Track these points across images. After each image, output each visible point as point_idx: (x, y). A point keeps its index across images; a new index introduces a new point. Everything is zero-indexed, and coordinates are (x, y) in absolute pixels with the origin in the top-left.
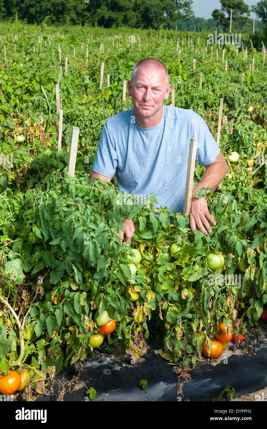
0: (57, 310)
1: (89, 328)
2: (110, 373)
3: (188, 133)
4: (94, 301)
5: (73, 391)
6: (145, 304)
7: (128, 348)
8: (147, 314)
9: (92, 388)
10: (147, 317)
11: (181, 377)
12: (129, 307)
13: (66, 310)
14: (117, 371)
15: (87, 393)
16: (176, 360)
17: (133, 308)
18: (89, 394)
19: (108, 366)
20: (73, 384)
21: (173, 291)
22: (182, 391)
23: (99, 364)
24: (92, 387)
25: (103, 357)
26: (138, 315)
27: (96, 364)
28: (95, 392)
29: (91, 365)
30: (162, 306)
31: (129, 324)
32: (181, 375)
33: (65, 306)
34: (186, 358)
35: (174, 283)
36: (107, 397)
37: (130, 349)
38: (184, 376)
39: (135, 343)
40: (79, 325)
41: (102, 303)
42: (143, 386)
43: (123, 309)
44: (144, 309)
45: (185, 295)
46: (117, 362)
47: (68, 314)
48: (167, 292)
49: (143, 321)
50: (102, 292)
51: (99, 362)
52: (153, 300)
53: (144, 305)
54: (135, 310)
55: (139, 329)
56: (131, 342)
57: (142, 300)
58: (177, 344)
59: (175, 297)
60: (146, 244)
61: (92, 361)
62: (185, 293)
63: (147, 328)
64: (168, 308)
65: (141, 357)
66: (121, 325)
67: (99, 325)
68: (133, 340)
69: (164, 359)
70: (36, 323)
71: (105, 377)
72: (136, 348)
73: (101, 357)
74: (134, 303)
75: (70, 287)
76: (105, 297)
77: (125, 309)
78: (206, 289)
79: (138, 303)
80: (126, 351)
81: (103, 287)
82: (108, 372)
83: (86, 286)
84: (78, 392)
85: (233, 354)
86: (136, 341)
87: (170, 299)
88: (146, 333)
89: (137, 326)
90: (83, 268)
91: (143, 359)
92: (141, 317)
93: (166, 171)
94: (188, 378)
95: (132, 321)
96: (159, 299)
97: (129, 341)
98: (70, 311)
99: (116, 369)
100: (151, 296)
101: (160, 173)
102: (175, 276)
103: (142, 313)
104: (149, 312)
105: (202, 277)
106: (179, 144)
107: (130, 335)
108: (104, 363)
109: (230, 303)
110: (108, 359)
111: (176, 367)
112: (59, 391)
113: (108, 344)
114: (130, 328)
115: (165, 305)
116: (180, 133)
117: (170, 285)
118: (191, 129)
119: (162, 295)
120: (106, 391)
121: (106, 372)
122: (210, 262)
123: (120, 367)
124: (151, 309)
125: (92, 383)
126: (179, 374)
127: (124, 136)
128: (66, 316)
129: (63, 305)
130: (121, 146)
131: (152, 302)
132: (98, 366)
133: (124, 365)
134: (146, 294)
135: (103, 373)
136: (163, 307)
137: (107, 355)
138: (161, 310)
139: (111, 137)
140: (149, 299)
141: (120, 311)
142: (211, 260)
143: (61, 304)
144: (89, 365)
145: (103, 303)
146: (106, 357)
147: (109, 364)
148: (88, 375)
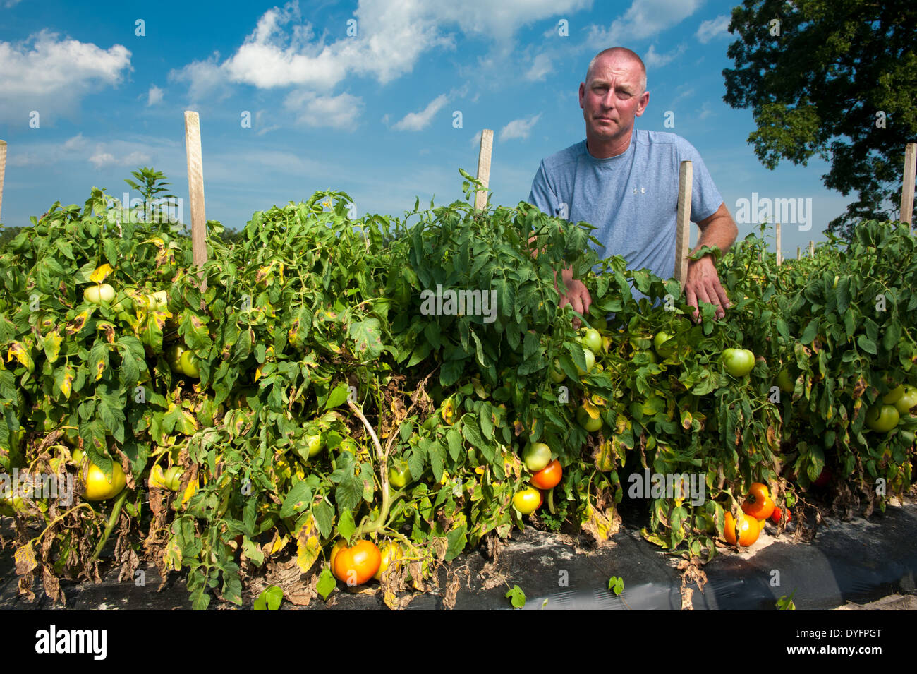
0: (451, 432)
1: (513, 469)
2: (552, 564)
3: (672, 162)
4: (521, 420)
5: (482, 591)
6: (615, 438)
7: (586, 517)
8: (617, 456)
9: (516, 587)
10: (619, 461)
11: (687, 575)
12: (585, 442)
13: (468, 433)
14: (565, 560)
15: (508, 595)
16: (675, 544)
17: (591, 444)
18: (511, 597)
19: (549, 552)
20: (483, 577)
21: (663, 419)
22: (691, 603)
23: (533, 547)
24: (519, 585)
25: (541, 537)
26: (601, 458)
27: (527, 547)
28: (523, 594)
29: (519, 549)
30: (645, 444)
31: (586, 473)
32: (687, 572)
33: (465, 427)
34: (694, 540)
35: (664, 405)
36: (545, 604)
37: (589, 521)
38: (693, 575)
39: (598, 510)
40: (491, 462)
41: (535, 422)
42: (616, 590)
43: (574, 445)
44: (613, 446)
45: (687, 423)
46: (565, 546)
47: (471, 441)
48: (652, 419)
49: (611, 468)
50: (533, 402)
51: (535, 544)
52: (629, 433)
53: (611, 440)
54: (596, 449)
55: (605, 484)
56: (590, 507)
57: (608, 430)
58: (677, 515)
59: (670, 428)
60: (613, 339)
61: (521, 542)
62: (686, 419)
63: (618, 482)
64: (656, 448)
65: (610, 539)
66: (572, 474)
67: (531, 468)
68: (594, 503)
69: (652, 543)
70: (412, 453)
71: (542, 569)
72: (600, 520)
73: (537, 536)
74: (594, 434)
75: (474, 393)
76: (540, 411)
77: (577, 444)
78: (728, 406)
79: (601, 436)
80: (582, 524)
81: (534, 393)
82: (549, 561)
83: (504, 392)
84: (491, 592)
85: (776, 540)
86: (599, 506)
87: (659, 432)
88: (618, 491)
89: (602, 479)
90: (498, 356)
91: (613, 543)
92: (607, 461)
93: (638, 225)
94: (701, 580)
95: (592, 469)
96: (639, 433)
97: (586, 505)
98: (474, 435)
99: (563, 557)
100: (623, 424)
101: (628, 230)
102: (666, 392)
103: (608, 453)
104: (621, 454)
105: (717, 388)
106: (658, 181)
107: (589, 495)
108: (542, 546)
109: (771, 438)
110: (550, 540)
111: (674, 559)
112: (448, 584)
113: (550, 514)
114: (588, 481)
115: (651, 442)
116: (659, 163)
117: (658, 408)
118: (676, 157)
119: (644, 425)
120: (544, 595)
121: (544, 561)
122: (730, 360)
123: (571, 555)
124: (625, 448)
125: (517, 579)
126: (683, 571)
127: (569, 176)
128: (467, 445)
129: (462, 425)
130: (565, 191)
131: (627, 435)
132: (531, 550)
133: (578, 551)
134: (615, 418)
135: (539, 562)
136: (647, 445)
137: (548, 534)
138: (645, 451)
139: (549, 177)
140: (622, 428)
141: (569, 448)
142: (731, 357)
143: (458, 423)
144: (514, 547)
145: (538, 422)
146: (546, 536)
147: (550, 548)
148: (512, 565)
